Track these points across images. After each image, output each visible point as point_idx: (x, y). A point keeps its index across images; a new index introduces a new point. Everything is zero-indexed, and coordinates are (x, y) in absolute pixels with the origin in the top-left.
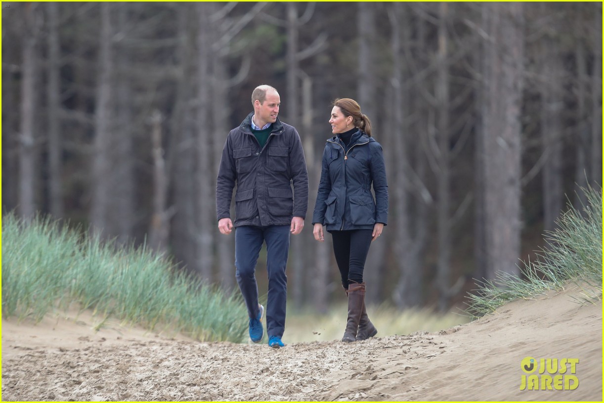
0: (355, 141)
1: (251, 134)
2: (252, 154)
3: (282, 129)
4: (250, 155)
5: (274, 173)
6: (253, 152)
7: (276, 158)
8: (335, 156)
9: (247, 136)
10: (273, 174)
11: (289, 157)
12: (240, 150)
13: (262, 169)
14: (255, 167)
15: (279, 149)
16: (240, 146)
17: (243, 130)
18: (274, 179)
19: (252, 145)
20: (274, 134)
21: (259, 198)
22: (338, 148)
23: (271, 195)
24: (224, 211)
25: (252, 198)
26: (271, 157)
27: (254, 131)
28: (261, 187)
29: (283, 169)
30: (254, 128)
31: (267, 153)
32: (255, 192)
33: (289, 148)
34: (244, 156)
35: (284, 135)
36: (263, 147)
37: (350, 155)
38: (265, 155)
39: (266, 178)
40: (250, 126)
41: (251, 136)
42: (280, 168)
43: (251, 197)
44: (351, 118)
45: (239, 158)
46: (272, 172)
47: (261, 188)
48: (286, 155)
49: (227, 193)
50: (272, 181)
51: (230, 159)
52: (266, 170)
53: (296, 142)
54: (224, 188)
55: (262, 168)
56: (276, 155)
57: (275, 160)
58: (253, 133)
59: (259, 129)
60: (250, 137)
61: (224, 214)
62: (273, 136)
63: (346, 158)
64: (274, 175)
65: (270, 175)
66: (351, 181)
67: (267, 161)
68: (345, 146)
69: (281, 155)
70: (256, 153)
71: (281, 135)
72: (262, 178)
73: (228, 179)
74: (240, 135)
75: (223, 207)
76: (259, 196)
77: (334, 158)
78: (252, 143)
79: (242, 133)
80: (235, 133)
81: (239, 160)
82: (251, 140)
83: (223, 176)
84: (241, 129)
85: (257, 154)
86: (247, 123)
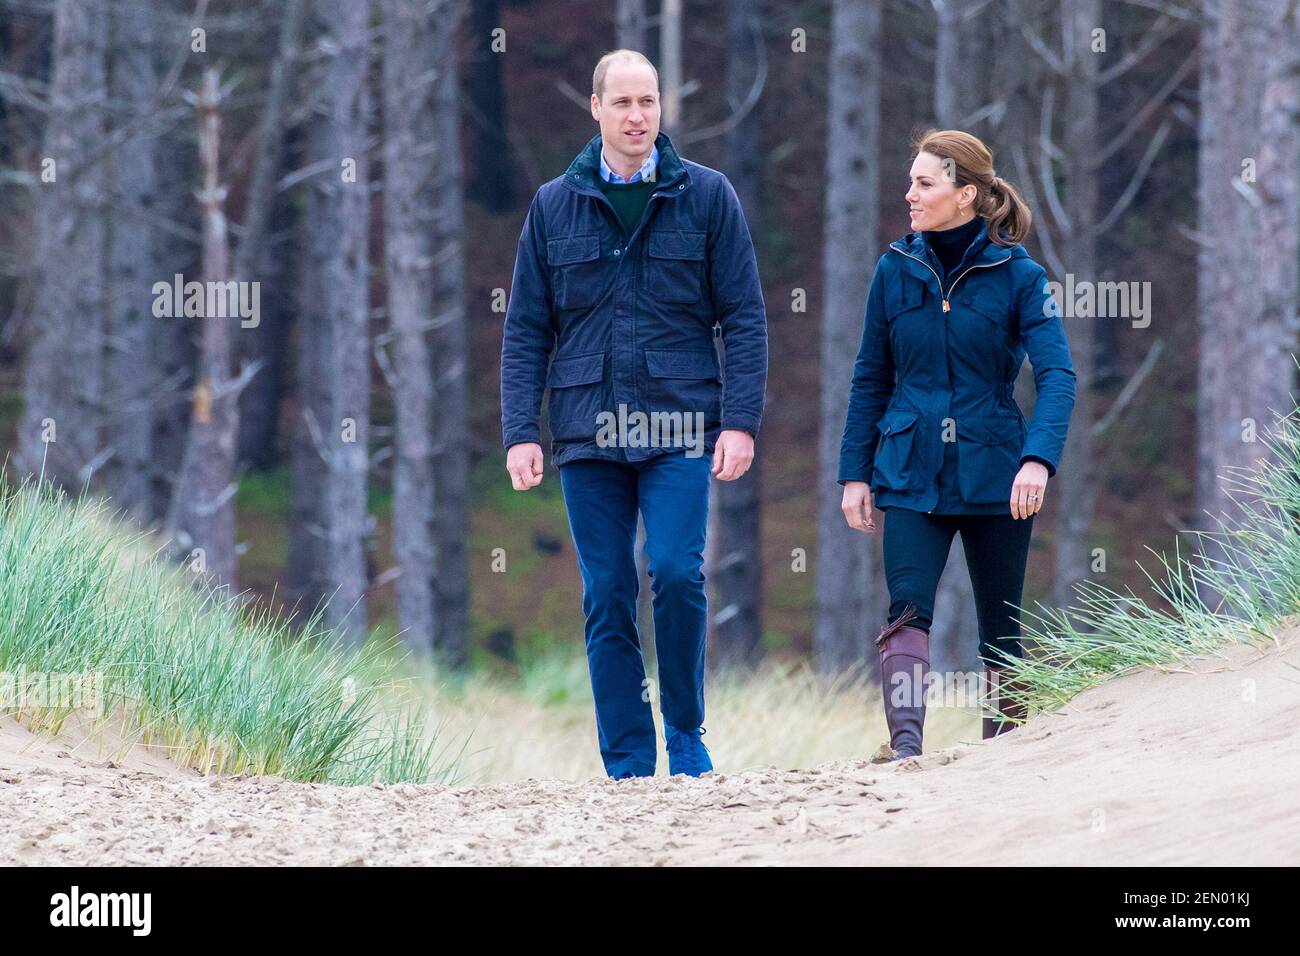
0: (976, 257)
1: (597, 194)
2: (601, 254)
3: (684, 178)
4: (595, 256)
5: (665, 308)
6: (605, 248)
7: (671, 265)
8: (914, 295)
9: (587, 203)
10: (663, 312)
11: (709, 263)
12: (567, 242)
13: (628, 296)
14: (610, 293)
15: (679, 240)
16: (565, 229)
17: (576, 184)
18: (663, 325)
19: (601, 228)
20: (662, 194)
21: (620, 380)
22: (924, 277)
23: (654, 370)
24: (525, 422)
25: (600, 380)
26: (657, 263)
27: (609, 187)
28: (625, 348)
29: (690, 297)
30: (607, 179)
31: (645, 250)
32: (607, 362)
33: (709, 236)
34: (579, 259)
35: (692, 198)
36: (631, 235)
37: (958, 297)
38: (637, 257)
39: (641, 323)
40: (594, 172)
41: (600, 202)
42: (679, 293)
43: (596, 376)
44: (971, 191)
45: (564, 266)
46: (658, 305)
47: (625, 352)
48: (700, 256)
49: (532, 368)
50: (655, 333)
51: (541, 268)
52: (644, 301)
53: (729, 216)
54: (524, 353)
55: (630, 294)
56: (670, 256)
57: (667, 271)
58: (604, 192)
59: (623, 182)
60: (596, 204)
61: (524, 432)
62: (660, 201)
63: (946, 307)
64: (666, 314)
65: (653, 316)
66: (964, 374)
67: (646, 275)
68: (942, 271)
69: (684, 256)
70: (613, 248)
71: (684, 197)
72: (627, 325)
73: (537, 326)
74: (567, 199)
75: (522, 410)
76: (619, 375)
77: (911, 304)
78: (602, 222)
79: (572, 193)
80: (553, 192)
81: (565, 271)
82: (598, 212)
83: (524, 318)
84: (570, 180)
85: (617, 252)
86: (587, 164)
